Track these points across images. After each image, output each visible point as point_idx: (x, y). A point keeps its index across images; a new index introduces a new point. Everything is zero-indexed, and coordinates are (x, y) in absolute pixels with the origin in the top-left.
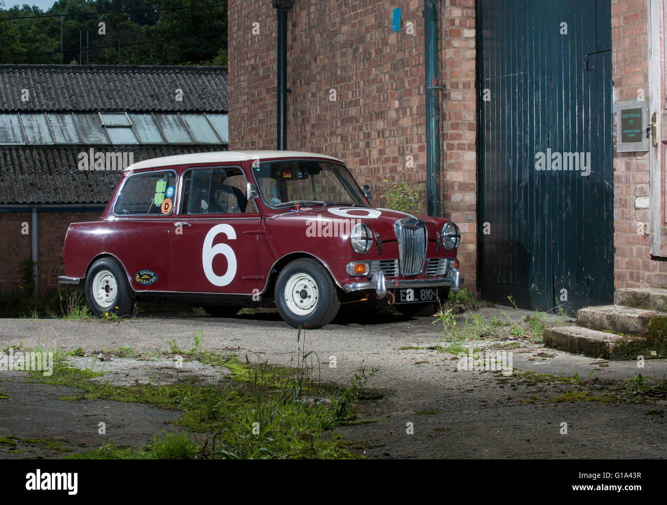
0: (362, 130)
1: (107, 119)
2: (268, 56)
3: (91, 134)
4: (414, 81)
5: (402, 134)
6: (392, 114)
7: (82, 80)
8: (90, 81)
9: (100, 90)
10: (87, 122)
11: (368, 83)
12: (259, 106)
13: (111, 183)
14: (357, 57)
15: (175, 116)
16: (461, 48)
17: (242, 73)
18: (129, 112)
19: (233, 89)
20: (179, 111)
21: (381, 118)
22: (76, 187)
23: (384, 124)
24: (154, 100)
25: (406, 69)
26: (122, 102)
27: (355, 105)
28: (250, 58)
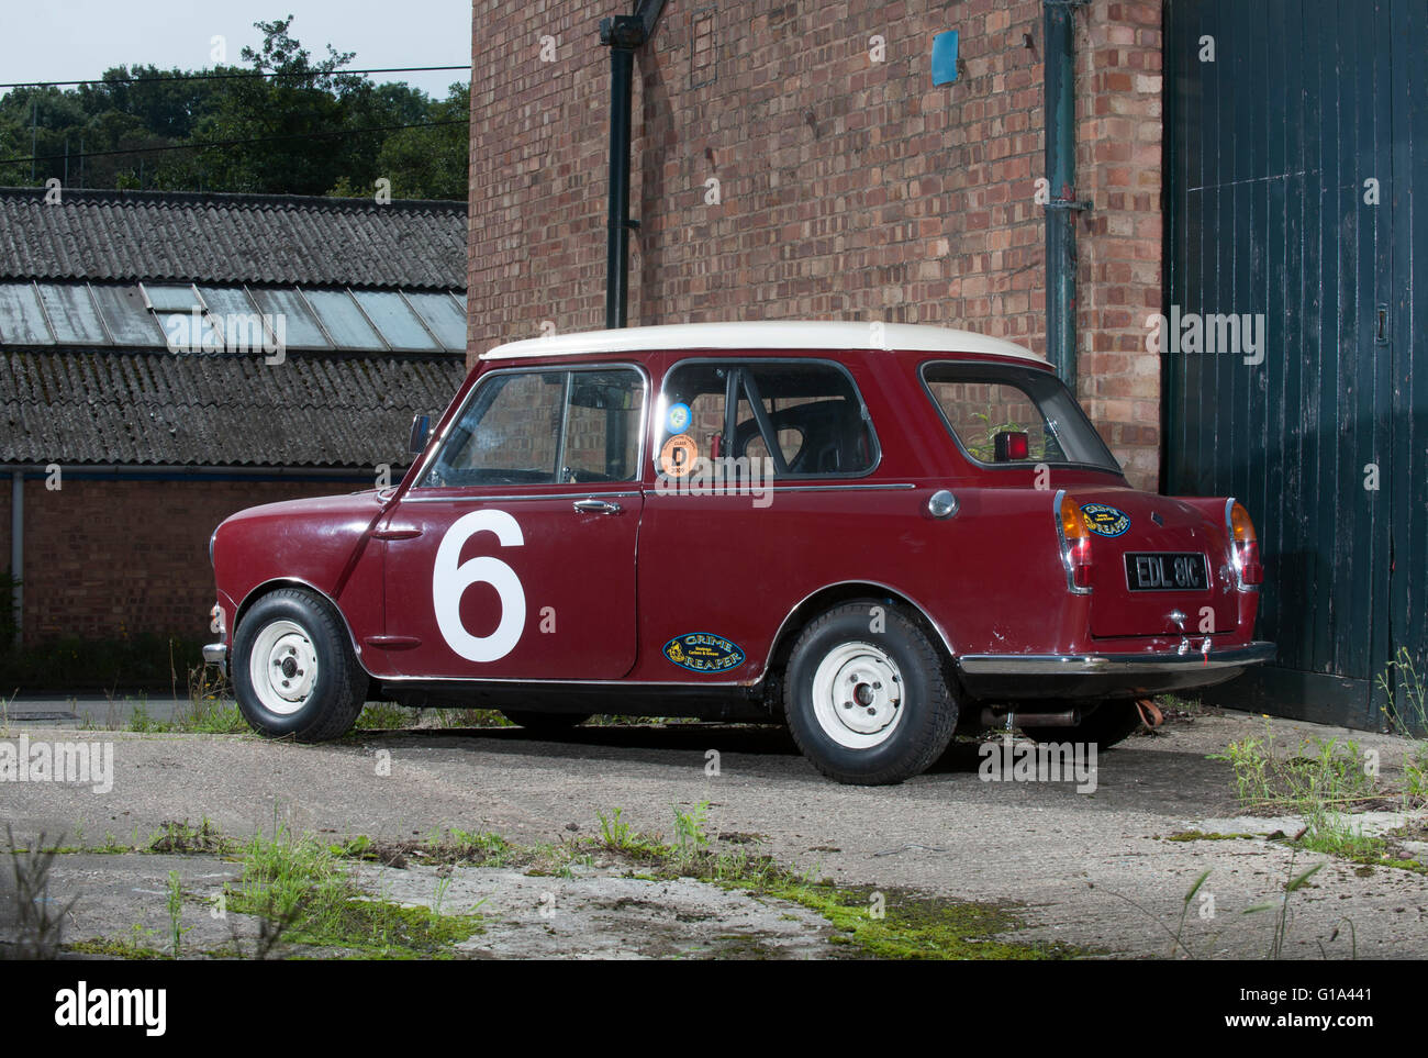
0: (840, 307)
1: (156, 297)
2: (576, 151)
3: (128, 325)
4: (998, 194)
5: (959, 315)
6: (931, 270)
7: (105, 219)
8: (120, 223)
9: (141, 240)
10: (118, 302)
11: (860, 202)
12: (551, 260)
13: (169, 424)
14: (828, 144)
15: (291, 294)
16: (1131, 117)
17: (507, 189)
18: (201, 283)
19: (482, 225)
20: (298, 283)
21: (897, 279)
22: (100, 431)
23: (905, 293)
24: (248, 260)
25: (972, 168)
26: (185, 265)
27: (820, 253)
28: (529, 158)
